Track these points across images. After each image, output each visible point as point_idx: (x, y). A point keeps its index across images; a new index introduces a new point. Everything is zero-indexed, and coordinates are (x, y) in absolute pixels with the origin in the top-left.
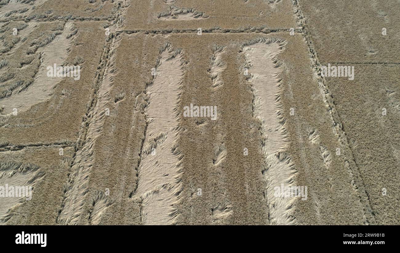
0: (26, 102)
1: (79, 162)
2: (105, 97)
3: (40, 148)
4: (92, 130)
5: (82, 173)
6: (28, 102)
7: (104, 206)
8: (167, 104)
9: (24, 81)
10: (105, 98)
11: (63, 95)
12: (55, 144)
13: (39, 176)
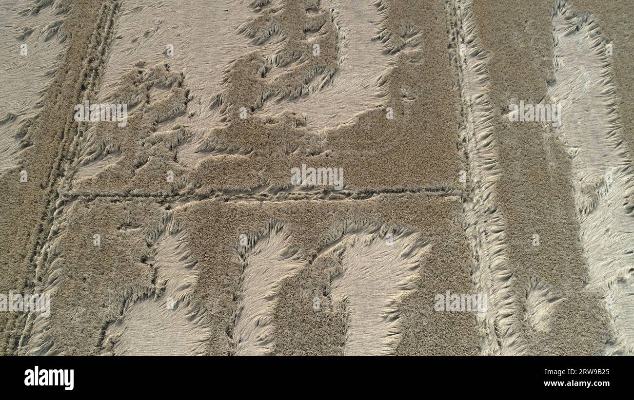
0: (340, 108)
1: (475, 224)
2: (479, 104)
3: (402, 196)
4: (477, 166)
5: (488, 243)
6: (343, 108)
7: (543, 301)
8: (593, 122)
9: (325, 67)
10: (481, 107)
11: (404, 96)
12: (427, 191)
13: (418, 246)
